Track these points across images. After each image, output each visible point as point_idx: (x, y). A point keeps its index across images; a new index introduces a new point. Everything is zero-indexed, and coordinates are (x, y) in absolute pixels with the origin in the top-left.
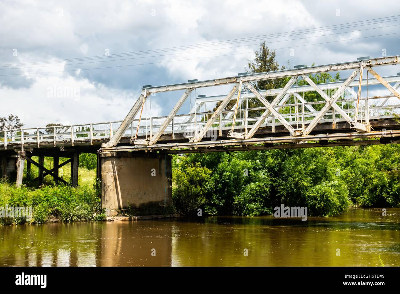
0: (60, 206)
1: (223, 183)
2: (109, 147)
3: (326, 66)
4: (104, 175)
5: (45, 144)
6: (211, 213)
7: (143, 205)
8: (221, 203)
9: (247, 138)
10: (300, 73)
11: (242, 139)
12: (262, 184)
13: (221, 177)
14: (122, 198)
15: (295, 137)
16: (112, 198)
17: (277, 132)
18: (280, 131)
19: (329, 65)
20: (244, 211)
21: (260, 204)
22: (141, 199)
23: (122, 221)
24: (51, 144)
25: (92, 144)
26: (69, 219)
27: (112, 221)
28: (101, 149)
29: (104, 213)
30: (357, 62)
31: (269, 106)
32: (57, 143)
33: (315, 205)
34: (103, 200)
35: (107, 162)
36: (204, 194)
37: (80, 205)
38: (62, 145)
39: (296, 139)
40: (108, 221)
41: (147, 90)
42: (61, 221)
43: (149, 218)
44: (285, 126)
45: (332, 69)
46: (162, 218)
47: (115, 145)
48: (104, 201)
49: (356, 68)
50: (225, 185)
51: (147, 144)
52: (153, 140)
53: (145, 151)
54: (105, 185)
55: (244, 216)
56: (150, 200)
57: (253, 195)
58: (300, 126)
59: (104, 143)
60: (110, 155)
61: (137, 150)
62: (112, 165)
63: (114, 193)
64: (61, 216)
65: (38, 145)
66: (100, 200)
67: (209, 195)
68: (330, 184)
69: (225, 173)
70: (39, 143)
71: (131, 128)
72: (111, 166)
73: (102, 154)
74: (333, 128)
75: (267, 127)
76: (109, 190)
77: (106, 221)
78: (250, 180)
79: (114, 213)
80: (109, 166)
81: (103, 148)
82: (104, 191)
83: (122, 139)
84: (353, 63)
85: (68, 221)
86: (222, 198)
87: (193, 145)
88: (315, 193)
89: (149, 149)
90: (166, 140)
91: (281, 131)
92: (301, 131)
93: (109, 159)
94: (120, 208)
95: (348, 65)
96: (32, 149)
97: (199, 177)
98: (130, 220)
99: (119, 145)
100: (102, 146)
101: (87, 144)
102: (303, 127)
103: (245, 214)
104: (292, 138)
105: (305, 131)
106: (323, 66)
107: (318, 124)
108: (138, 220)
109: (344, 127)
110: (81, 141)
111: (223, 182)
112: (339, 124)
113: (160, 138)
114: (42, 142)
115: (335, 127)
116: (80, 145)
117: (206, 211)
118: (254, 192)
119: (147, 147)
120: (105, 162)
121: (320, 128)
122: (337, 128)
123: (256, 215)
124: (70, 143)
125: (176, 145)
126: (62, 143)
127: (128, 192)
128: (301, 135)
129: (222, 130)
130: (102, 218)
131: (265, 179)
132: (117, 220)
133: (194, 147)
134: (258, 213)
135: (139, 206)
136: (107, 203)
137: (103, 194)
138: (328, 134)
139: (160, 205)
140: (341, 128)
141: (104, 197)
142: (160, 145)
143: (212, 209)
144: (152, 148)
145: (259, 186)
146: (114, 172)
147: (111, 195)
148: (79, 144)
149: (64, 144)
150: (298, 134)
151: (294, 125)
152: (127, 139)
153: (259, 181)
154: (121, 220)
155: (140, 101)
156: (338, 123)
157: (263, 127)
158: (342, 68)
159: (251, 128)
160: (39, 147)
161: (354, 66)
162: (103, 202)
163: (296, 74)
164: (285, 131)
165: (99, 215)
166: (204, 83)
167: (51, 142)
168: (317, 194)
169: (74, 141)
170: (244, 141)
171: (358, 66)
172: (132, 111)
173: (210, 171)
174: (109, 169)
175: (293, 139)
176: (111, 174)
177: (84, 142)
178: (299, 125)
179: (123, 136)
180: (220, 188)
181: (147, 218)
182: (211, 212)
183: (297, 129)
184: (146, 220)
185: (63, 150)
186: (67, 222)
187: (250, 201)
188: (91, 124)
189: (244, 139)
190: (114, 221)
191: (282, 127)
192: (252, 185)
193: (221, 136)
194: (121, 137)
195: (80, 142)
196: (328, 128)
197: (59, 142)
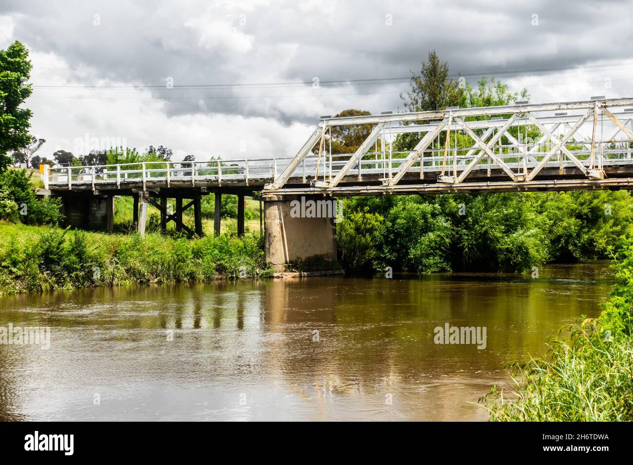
0: (224, 260)
1: (395, 234)
2: (273, 189)
3: (554, 104)
4: (269, 222)
5: (178, 183)
6: (380, 270)
7: (309, 259)
8: (393, 257)
9: (457, 182)
10: (523, 110)
11: (452, 184)
12: (442, 234)
13: (393, 225)
14: (289, 250)
15: (517, 182)
16: (279, 250)
17: (493, 176)
18: (496, 175)
19: (557, 104)
20: (420, 267)
21: (440, 259)
22: (306, 251)
23: (293, 277)
24: (187, 183)
25: (248, 185)
26: (234, 275)
27: (280, 277)
28: (263, 191)
29: (268, 268)
30: (590, 102)
31: (485, 147)
32: (196, 182)
33: (510, 259)
34: (267, 253)
35: (272, 208)
36: (375, 246)
37: (242, 259)
38: (203, 185)
39: (519, 185)
40: (276, 277)
41: (327, 121)
42: (226, 278)
43: (318, 275)
44: (505, 170)
45: (561, 108)
46: (331, 275)
47: (281, 187)
48: (269, 253)
49: (589, 108)
50: (398, 235)
51: (327, 187)
52: (335, 182)
53: (323, 195)
54: (270, 234)
55: (420, 272)
56: (316, 254)
57: (432, 248)
58: (522, 171)
59: (267, 184)
60: (277, 199)
61: (312, 193)
62: (279, 210)
63: (281, 245)
64: (226, 272)
65: (169, 184)
66: (263, 253)
67: (379, 248)
68: (528, 233)
69: (398, 221)
70: (169, 181)
71: (302, 166)
72: (277, 212)
73: (266, 197)
74: (560, 174)
75: (481, 170)
76: (275, 241)
77: (273, 277)
78: (427, 229)
79: (281, 267)
80: (275, 212)
81: (266, 190)
82: (269, 242)
83: (291, 179)
84: (587, 102)
85: (234, 277)
86: (394, 251)
87: (388, 189)
88: (509, 245)
89: (330, 192)
90: (350, 181)
91: (498, 175)
92: (524, 176)
93: (275, 203)
94: (286, 263)
95: (580, 104)
96: (159, 189)
97: (370, 224)
98: (301, 277)
99: (285, 186)
100: (265, 188)
101: (241, 184)
102: (525, 171)
103: (422, 270)
104: (513, 184)
105: (529, 176)
106: (551, 104)
107: (543, 169)
108: (308, 276)
109: (573, 173)
110: (232, 181)
111: (396, 231)
112: (568, 170)
113: (342, 179)
114: (174, 181)
115: (562, 172)
116: (230, 185)
117: (374, 267)
118: (433, 244)
119: (327, 190)
120: (269, 207)
121: (545, 173)
122: (565, 174)
123: (435, 272)
124: (216, 183)
125: (366, 188)
126: (204, 183)
127: (294, 243)
128: (524, 181)
129: (424, 172)
130: (267, 274)
131: (446, 228)
132: (287, 277)
133: (389, 191)
134: (436, 270)
135: (305, 260)
136: (272, 256)
137: (267, 246)
138: (555, 180)
139: (325, 259)
140: (569, 174)
141: (269, 249)
142: (343, 189)
143: (381, 264)
144: (333, 191)
145: (439, 236)
146: (280, 219)
147: (277, 247)
148: (228, 183)
149: (207, 184)
150: (521, 179)
151: (513, 169)
152: (297, 179)
153: (439, 230)
154: (291, 276)
155: (317, 135)
156: (565, 168)
157: (476, 170)
158: (573, 108)
159: (463, 171)
160: (169, 186)
161: (587, 105)
162: (267, 255)
163: (518, 111)
164: (502, 175)
165: (263, 271)
166: (402, 116)
167: (188, 181)
168: (513, 246)
169: (222, 180)
170: (453, 186)
171: (592, 106)
172: (305, 146)
173: (381, 218)
174: (275, 216)
175: (515, 185)
176: (277, 221)
177: (236, 182)
178: (520, 169)
179: (292, 176)
180: (392, 239)
181: (316, 275)
182: (380, 268)
183: (519, 174)
184: (315, 276)
185: (206, 191)
186: (232, 278)
187: (427, 256)
188: (246, 160)
189: (454, 184)
190: (283, 277)
191: (500, 171)
192: (431, 235)
193: (423, 179)
194: (289, 178)
195: (230, 182)
196: (554, 173)
197: (200, 181)
